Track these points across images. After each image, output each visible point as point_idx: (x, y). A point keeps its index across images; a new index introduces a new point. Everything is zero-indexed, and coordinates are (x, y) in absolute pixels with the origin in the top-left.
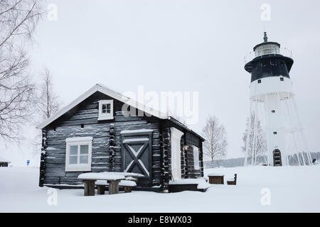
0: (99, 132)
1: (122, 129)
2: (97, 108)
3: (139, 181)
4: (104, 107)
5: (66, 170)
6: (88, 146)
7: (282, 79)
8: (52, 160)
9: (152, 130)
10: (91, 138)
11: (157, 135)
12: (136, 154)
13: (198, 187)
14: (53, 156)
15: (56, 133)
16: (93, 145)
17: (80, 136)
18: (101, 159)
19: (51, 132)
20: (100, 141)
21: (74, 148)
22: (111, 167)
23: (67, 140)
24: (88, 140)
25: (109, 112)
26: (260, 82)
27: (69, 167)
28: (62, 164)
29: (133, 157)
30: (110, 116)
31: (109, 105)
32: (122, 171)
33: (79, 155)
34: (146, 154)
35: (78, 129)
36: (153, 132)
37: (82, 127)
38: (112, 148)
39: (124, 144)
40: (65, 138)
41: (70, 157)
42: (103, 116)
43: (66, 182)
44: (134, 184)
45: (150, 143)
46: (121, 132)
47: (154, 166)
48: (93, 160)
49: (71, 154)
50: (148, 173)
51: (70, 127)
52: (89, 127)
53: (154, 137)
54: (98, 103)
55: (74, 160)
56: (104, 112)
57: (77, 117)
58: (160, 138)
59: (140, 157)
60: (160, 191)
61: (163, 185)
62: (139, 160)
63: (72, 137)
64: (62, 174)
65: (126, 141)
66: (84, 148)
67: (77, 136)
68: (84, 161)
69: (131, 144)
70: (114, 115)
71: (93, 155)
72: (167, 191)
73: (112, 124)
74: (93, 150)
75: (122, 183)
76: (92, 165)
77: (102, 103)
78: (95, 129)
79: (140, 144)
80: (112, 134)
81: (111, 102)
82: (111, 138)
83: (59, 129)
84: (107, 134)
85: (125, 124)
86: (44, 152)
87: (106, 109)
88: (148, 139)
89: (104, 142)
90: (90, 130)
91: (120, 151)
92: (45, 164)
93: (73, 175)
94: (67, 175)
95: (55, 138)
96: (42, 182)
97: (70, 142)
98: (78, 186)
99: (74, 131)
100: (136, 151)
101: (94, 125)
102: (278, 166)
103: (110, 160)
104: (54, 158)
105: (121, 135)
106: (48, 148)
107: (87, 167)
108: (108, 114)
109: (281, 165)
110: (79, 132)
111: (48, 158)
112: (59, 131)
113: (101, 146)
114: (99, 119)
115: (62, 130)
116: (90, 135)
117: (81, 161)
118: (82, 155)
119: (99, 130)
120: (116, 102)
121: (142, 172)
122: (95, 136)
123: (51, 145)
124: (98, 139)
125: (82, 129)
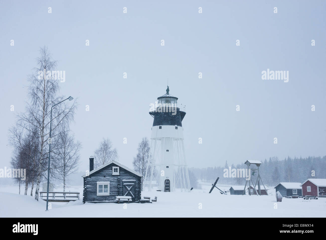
1: (124, 179)
2: (112, 169)
3: (132, 199)
4: (115, 169)
5: (97, 195)
7: (176, 128)
8: (90, 191)
9: (135, 180)
10: (109, 182)
11: (137, 182)
12: (129, 189)
13: (150, 202)
14: (90, 189)
16: (110, 185)
17: (103, 181)
18: (114, 191)
19: (89, 179)
20: (114, 183)
21: (101, 186)
22: (119, 194)
23: (98, 182)
24: (108, 183)
25: (117, 171)
26: (160, 128)
27: (99, 194)
28: (95, 192)
29: (127, 190)
30: (118, 173)
31: (117, 169)
32: (123, 195)
33: (103, 189)
34: (133, 189)
35: (102, 178)
37: (105, 177)
38: (119, 187)
39: (124, 185)
40: (96, 181)
41: (99, 190)
42: (114, 173)
43: (97, 200)
46: (123, 180)
47: (136, 194)
48: (110, 191)
49: (99, 188)
50: (134, 196)
51: (99, 177)
52: (108, 178)
53: (136, 183)
54: (112, 168)
55: (101, 191)
56: (115, 171)
57: (102, 173)
58: (138, 183)
59: (131, 190)
60: (139, 202)
61: (139, 200)
62: (130, 191)
63: (100, 181)
64: (95, 197)
65: (125, 184)
66: (106, 186)
67: (102, 181)
69: (127, 185)
70: (120, 173)
71: (110, 189)
72: (141, 203)
73: (119, 177)
74: (110, 187)
76: (110, 193)
77: (114, 168)
78: (112, 179)
79: (131, 185)
80: (119, 181)
81: (118, 168)
82: (119, 182)
83: (92, 178)
84: (116, 181)
85: (124, 177)
86: (86, 187)
88: (134, 184)
89: (115, 184)
90: (108, 179)
91: (122, 187)
92: (86, 193)
93: (101, 197)
94: (98, 197)
95: (91, 181)
96: (85, 200)
97: (99, 183)
98: (103, 201)
99: (101, 179)
100: (129, 188)
101: (111, 177)
102: (167, 191)
103: (118, 191)
104: (90, 190)
105: (123, 182)
106: (88, 186)
107: (108, 194)
108: (117, 173)
109: (170, 191)
110: (103, 179)
111: (88, 190)
112: (93, 179)
113: (114, 185)
114: (113, 174)
115: (94, 178)
116: (109, 181)
117: (105, 192)
118: (105, 189)
119: (113, 179)
120: (120, 168)
121: (131, 196)
122: (111, 181)
123: (89, 185)
124: (112, 183)
125: (104, 178)
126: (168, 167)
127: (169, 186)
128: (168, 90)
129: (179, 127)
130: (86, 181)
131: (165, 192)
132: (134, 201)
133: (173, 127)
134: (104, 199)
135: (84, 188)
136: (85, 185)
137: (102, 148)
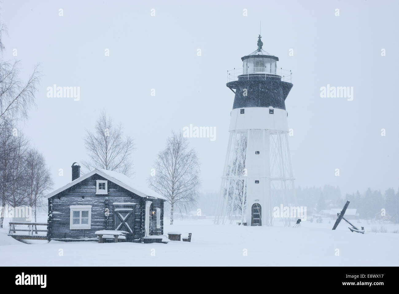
0: (96, 202)
1: (116, 201)
2: (95, 185)
3: (127, 236)
4: (100, 185)
5: (70, 229)
6: (87, 212)
7: (271, 112)
8: (58, 221)
9: (135, 204)
10: (91, 206)
11: (138, 207)
12: (124, 219)
13: (163, 241)
15: (61, 202)
16: (92, 211)
17: (81, 204)
18: (98, 221)
19: (57, 200)
20: (98, 209)
21: (76, 213)
22: (106, 227)
23: (71, 207)
24: (88, 208)
25: (104, 188)
26: (242, 112)
27: (73, 226)
28: (67, 224)
29: (122, 221)
30: (105, 192)
31: (104, 184)
32: (113, 229)
33: (81, 218)
34: (131, 219)
35: (80, 199)
36: (136, 205)
37: (83, 197)
38: (107, 214)
39: (116, 212)
40: (69, 205)
41: (74, 219)
42: (99, 192)
43: (70, 236)
44: (124, 238)
45: (134, 211)
46: (114, 204)
47: (136, 227)
48: (92, 222)
49: (74, 217)
50: (132, 231)
51: (73, 198)
52: (89, 199)
53: (136, 208)
54: (96, 182)
55: (76, 221)
56: (100, 188)
57: (78, 190)
59: (126, 220)
60: (140, 242)
61: (141, 238)
62: (126, 223)
63: (75, 205)
64: (67, 231)
65: (116, 210)
66: (85, 213)
67: (79, 204)
68: (84, 222)
69: (121, 212)
70: (108, 191)
71: (92, 218)
72: (143, 242)
73: (107, 198)
74: (92, 215)
75: (120, 237)
76: (92, 225)
77: (98, 182)
78: (94, 200)
79: (127, 212)
80: (107, 205)
81: (106, 182)
84: (102, 204)
85: (116, 198)
86: (51, 215)
87: (102, 186)
88: (132, 209)
90: (89, 201)
91: (113, 216)
92: (51, 224)
93: (76, 231)
94: (71, 232)
95: (60, 205)
96: (49, 237)
97: (73, 208)
98: (80, 239)
99: (76, 201)
100: (124, 217)
101: (93, 197)
102: (256, 225)
103: (105, 222)
104: (59, 219)
105: (113, 206)
106: (54, 212)
107: (88, 226)
108: (103, 190)
109: (261, 225)
110: (80, 202)
111: (54, 219)
112: (64, 200)
113: (98, 212)
114: (96, 194)
115: (66, 199)
116: (90, 204)
117: (83, 222)
118: (83, 218)
119: (96, 201)
120: (109, 182)
121: (127, 230)
122: (93, 205)
123: (56, 210)
124: (96, 207)
125: (83, 199)
126: (257, 182)
127: (258, 216)
128: (260, 44)
129: (276, 110)
130: (52, 205)
131: (252, 225)
132: (130, 238)
133: (266, 110)
134: (81, 236)
135: (49, 215)
136: (50, 212)
137: (169, 149)
